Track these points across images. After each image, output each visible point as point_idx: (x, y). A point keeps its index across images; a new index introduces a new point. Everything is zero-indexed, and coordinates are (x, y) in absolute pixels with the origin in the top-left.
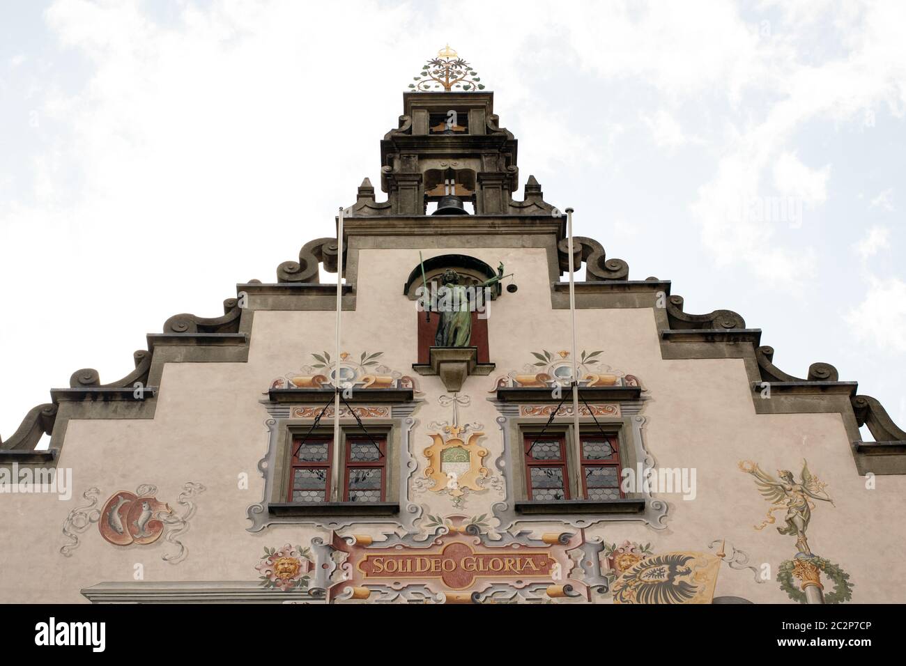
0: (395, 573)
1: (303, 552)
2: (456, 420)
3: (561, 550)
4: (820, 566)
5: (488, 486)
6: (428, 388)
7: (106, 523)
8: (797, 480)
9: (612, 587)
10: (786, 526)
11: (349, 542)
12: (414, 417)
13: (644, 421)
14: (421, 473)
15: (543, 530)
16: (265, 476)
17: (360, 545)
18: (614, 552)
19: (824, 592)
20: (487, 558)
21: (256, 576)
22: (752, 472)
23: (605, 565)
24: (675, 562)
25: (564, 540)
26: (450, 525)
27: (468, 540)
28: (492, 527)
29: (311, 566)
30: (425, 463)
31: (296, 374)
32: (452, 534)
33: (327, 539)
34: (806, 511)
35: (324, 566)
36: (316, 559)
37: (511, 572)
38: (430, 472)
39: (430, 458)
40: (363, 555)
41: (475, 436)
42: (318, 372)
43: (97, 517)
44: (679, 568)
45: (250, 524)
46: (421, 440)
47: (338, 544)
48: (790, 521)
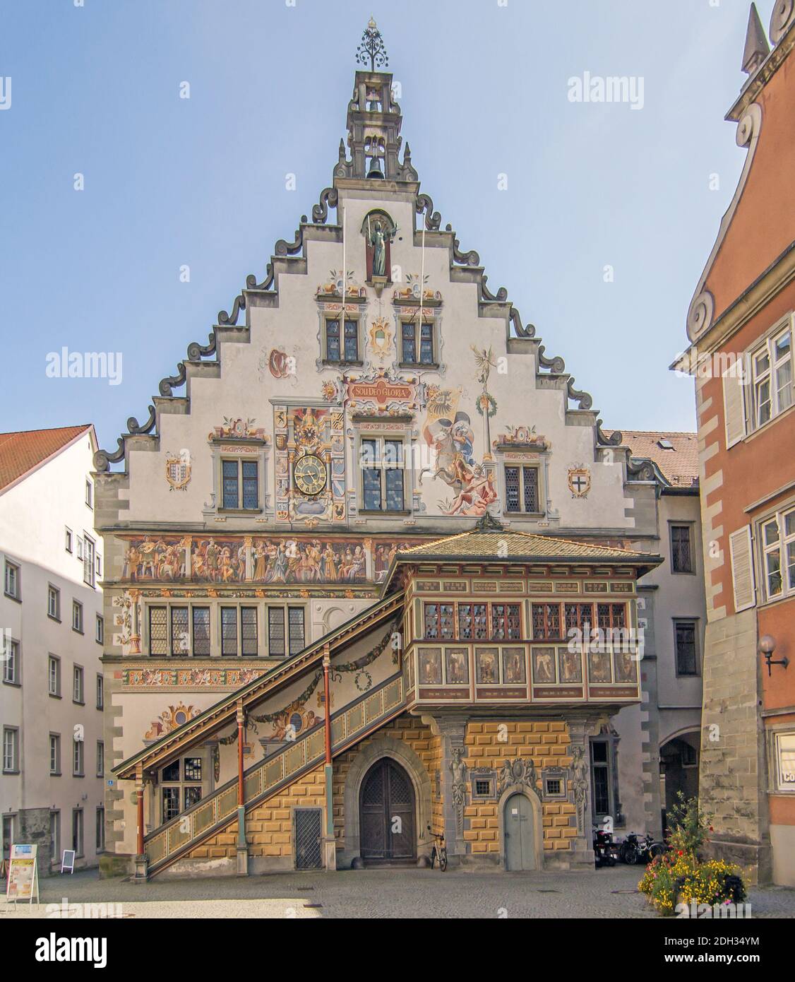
0: (363, 396)
1: (335, 384)
2: (380, 315)
3: (412, 386)
4: (489, 399)
5: (391, 352)
6: (370, 294)
7: (271, 363)
8: (487, 355)
9: (428, 405)
10: (481, 378)
11: (349, 380)
12: (366, 312)
13: (441, 319)
14: (369, 345)
15: (408, 376)
16: (319, 343)
17: (353, 381)
18: (429, 389)
19: (489, 411)
20: (391, 389)
21: (321, 395)
22: (474, 350)
23: (426, 395)
24: (447, 394)
25: (413, 382)
26: (379, 373)
27: (385, 380)
28: (392, 374)
29: (337, 390)
30: (371, 338)
31: (325, 283)
32: (380, 377)
33: (342, 379)
34: (488, 371)
35: (342, 391)
36: (339, 389)
37: (397, 397)
38: (372, 343)
39: (372, 336)
40: (353, 386)
41: (387, 324)
42: (332, 282)
43: (268, 362)
44: (448, 398)
45: (316, 368)
46: (370, 327)
47: (344, 381)
48: (483, 376)
